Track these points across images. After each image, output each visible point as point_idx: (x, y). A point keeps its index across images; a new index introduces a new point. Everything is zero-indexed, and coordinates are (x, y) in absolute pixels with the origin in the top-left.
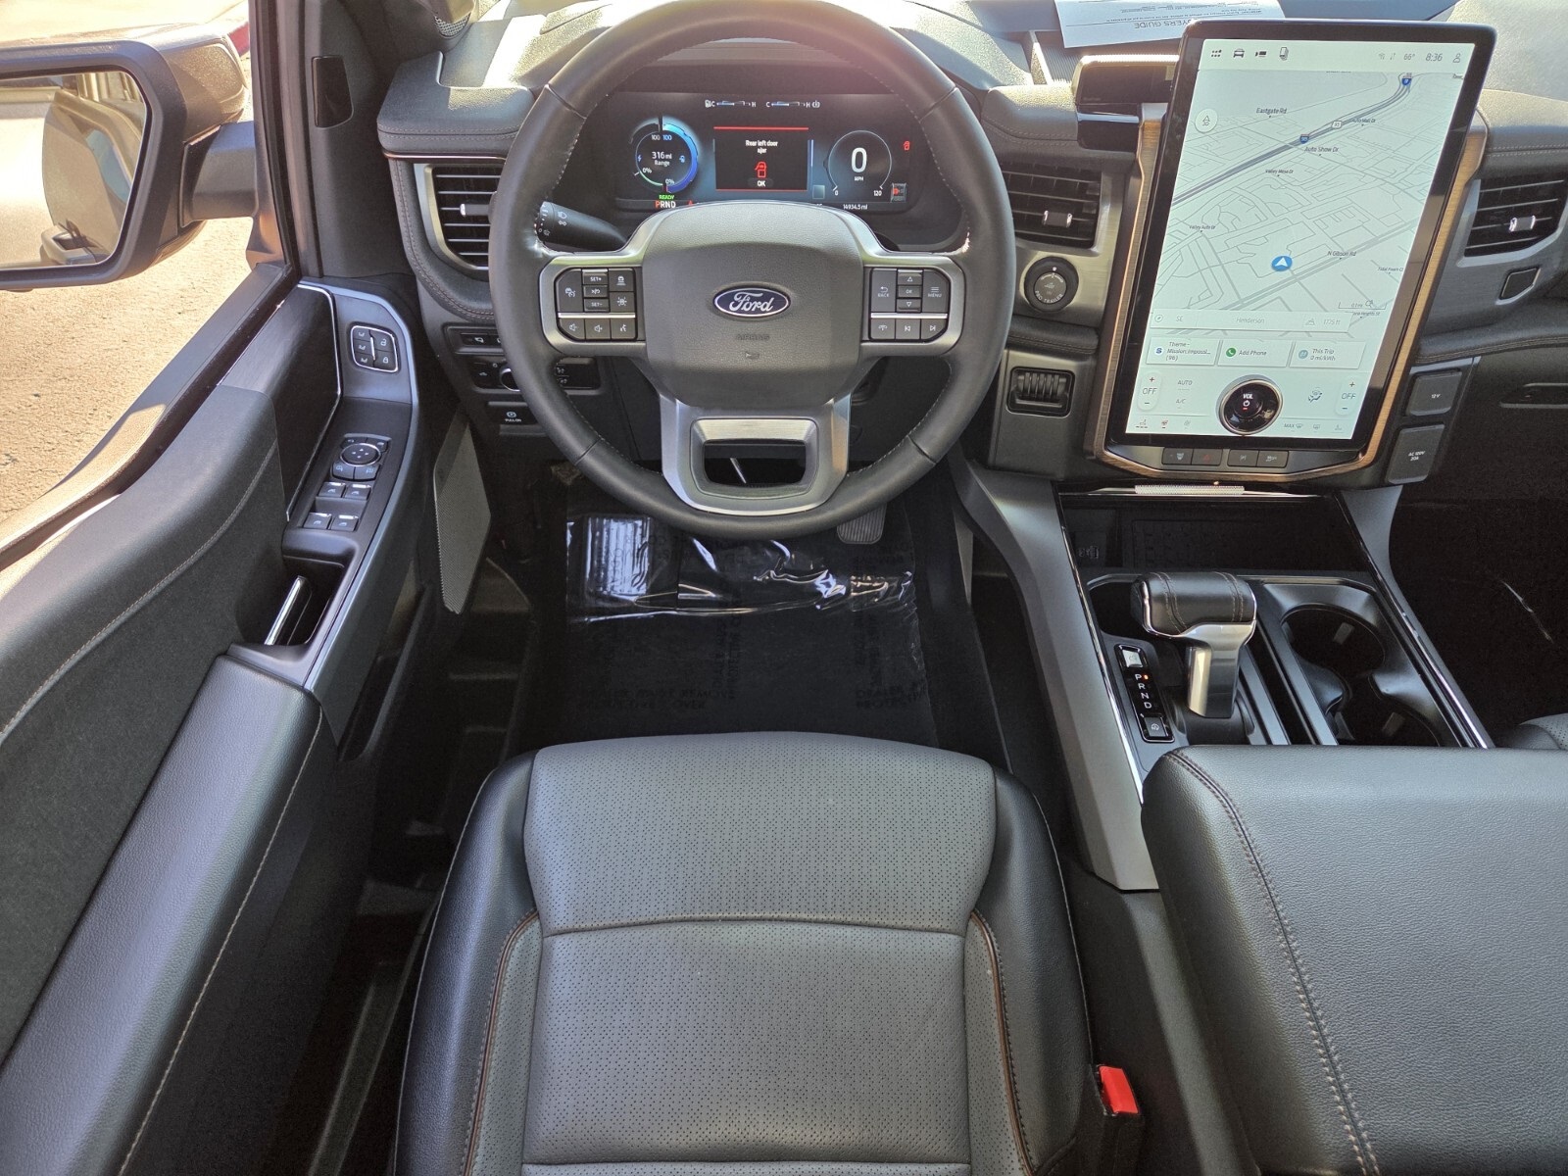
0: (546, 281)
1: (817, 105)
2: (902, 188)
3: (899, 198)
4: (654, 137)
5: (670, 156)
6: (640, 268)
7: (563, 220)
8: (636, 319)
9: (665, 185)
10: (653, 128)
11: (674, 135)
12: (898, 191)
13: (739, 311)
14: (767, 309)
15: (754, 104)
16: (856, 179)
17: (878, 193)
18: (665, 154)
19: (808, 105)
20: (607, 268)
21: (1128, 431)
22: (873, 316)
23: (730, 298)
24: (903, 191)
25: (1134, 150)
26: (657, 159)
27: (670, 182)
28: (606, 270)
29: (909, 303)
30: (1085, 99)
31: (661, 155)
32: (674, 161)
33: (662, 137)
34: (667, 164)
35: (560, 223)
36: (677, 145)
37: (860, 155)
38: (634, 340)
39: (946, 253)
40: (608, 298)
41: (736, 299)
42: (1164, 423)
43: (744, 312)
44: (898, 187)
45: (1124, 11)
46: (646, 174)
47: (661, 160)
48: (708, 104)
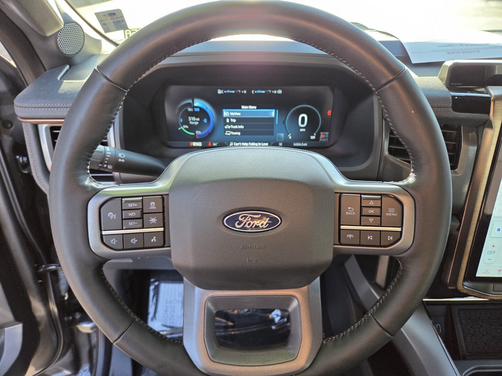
0: (93, 206)
1: (280, 92)
2: (326, 134)
3: (324, 140)
4: (190, 110)
5: (198, 119)
6: (168, 195)
7: (122, 159)
8: (164, 232)
9: (195, 134)
10: (190, 105)
11: (201, 108)
12: (324, 136)
13: (243, 228)
14: (264, 226)
15: (245, 92)
16: (301, 130)
17: (313, 137)
18: (196, 118)
19: (275, 92)
20: (142, 196)
21: (477, 276)
22: (342, 227)
23: (236, 219)
24: (327, 136)
25: (488, 113)
26: (191, 121)
27: (198, 132)
28: (141, 198)
29: (371, 220)
30: (452, 84)
31: (194, 118)
32: (201, 122)
33: (194, 110)
34: (197, 123)
35: (120, 160)
36: (202, 113)
37: (303, 118)
38: (163, 247)
39: (396, 183)
40: (142, 218)
41: (240, 219)
42: (499, 271)
43: (246, 228)
44: (324, 134)
45: (439, 46)
46: (186, 129)
47: (193, 121)
48: (220, 92)
